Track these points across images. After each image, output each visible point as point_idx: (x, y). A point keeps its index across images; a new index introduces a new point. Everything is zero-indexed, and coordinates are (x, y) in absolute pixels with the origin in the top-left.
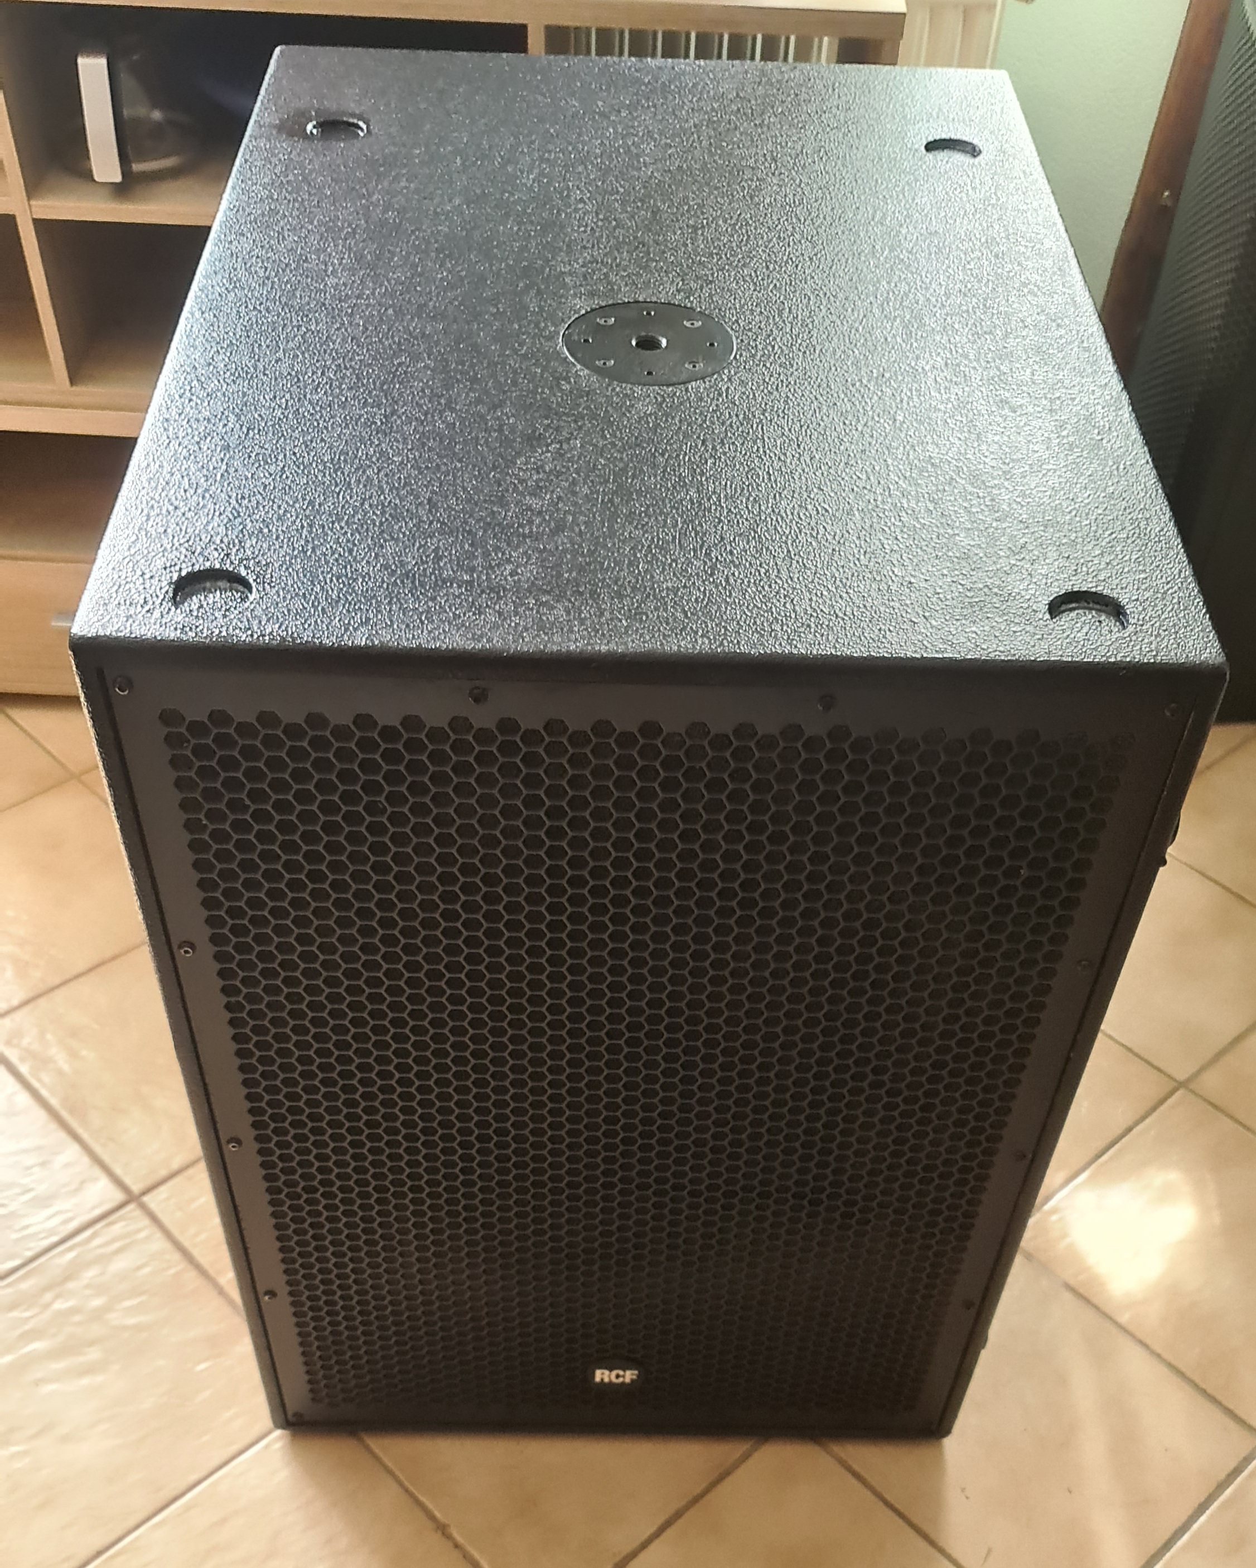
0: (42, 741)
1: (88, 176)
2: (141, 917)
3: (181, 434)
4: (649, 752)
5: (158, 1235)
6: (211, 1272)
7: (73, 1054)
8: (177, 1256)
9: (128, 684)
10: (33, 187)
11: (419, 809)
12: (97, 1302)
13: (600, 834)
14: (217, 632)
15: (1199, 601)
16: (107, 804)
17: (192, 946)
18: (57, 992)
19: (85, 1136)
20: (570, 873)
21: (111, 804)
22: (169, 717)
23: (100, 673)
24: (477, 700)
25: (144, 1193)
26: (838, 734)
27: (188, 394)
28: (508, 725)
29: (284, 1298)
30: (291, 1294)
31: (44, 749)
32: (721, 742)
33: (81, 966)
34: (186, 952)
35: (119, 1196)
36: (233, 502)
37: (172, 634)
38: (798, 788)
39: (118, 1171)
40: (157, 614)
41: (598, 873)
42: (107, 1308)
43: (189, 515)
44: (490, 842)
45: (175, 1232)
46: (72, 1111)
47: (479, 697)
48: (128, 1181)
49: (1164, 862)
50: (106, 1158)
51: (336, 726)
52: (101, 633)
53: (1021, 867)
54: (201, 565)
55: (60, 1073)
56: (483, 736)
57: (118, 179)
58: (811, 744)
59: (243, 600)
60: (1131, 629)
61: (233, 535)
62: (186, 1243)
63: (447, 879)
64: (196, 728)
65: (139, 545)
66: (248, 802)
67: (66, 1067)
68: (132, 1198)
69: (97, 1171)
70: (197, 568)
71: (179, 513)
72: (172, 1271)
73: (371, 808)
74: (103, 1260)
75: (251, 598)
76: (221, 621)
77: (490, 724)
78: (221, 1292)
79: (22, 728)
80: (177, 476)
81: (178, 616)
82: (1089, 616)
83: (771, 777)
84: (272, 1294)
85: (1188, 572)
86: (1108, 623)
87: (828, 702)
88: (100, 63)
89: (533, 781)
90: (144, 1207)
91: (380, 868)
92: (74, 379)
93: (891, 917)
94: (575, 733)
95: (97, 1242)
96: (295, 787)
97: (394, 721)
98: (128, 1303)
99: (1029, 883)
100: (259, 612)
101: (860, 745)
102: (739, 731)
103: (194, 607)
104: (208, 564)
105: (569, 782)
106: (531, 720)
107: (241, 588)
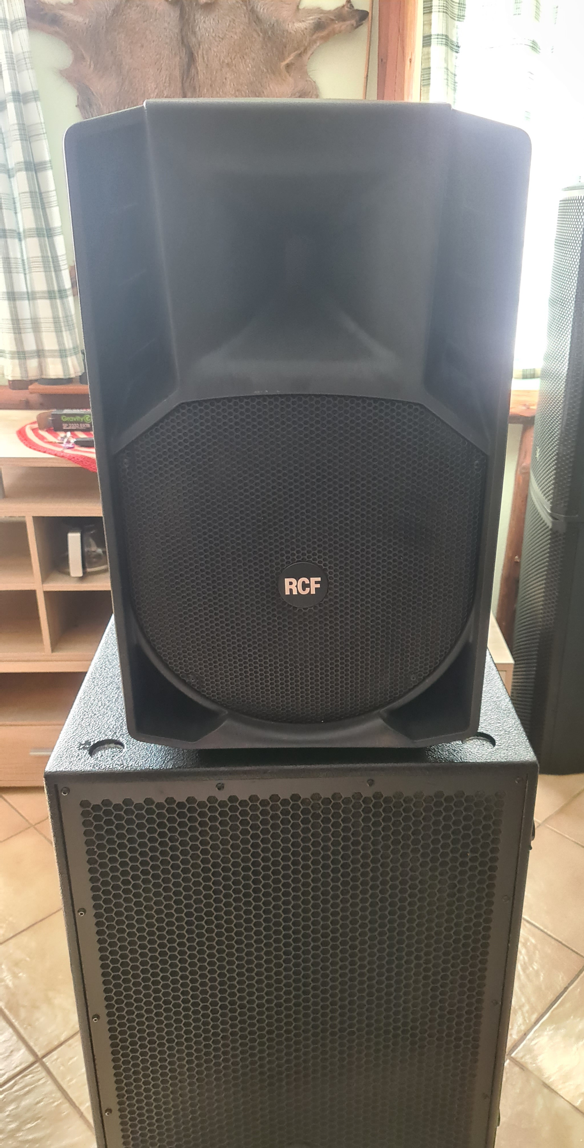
0: (18, 809)
1: (68, 574)
2: (61, 898)
3: (100, 683)
4: (295, 807)
5: (50, 1082)
6: (77, 1104)
7: (15, 976)
8: (59, 1094)
9: (68, 790)
10: (45, 578)
11: (193, 838)
12: (13, 1126)
13: (275, 845)
14: (108, 766)
15: (524, 735)
16: (51, 843)
17: (85, 912)
18: (10, 941)
19: (16, 1024)
20: (263, 864)
21: (54, 844)
22: (84, 804)
23: (56, 786)
24: (219, 789)
25: (44, 1056)
26: (377, 796)
27: (104, 667)
28: (233, 799)
29: (116, 1114)
30: (120, 1110)
31: (19, 813)
32: (326, 801)
33: (24, 926)
34: (82, 914)
35: (31, 1059)
36: (119, 710)
37: (88, 768)
38: (363, 820)
39: (32, 1044)
40: (83, 760)
41: (275, 863)
42: (18, 1129)
43: (100, 717)
44: (225, 851)
45: (59, 1079)
46: (10, 1010)
47: (220, 787)
48: (36, 1049)
49: (531, 848)
50: (26, 1036)
51: (158, 803)
52: (58, 770)
53: (467, 852)
54: (103, 738)
55: (7, 987)
56: (222, 804)
57: (81, 575)
58: (366, 800)
59: (121, 752)
60: (496, 747)
61: (118, 724)
62: (65, 1086)
63: (205, 870)
64: (96, 808)
65: (77, 732)
66: (116, 840)
67: (10, 984)
68: (38, 1060)
69: (20, 1044)
70: (101, 739)
71: (96, 716)
72: (56, 1104)
73: (172, 839)
74: (17, 1099)
75: (124, 750)
76: (110, 762)
77: (226, 799)
78: (82, 1115)
79: (9, 804)
80: (96, 701)
81: (92, 760)
82: (479, 742)
83: (350, 816)
84: (109, 1111)
85: (519, 722)
86: (487, 744)
87: (371, 782)
88: (78, 535)
89: (244, 823)
90: (44, 1065)
91: (175, 867)
92: (54, 649)
93: (412, 878)
94: (262, 800)
95: (16, 1088)
96: (138, 831)
97: (184, 800)
98: (29, 1126)
99: (473, 859)
100: (126, 757)
101: (387, 800)
102: (334, 796)
103: (99, 756)
104: (106, 738)
105: (261, 822)
106: (243, 796)
107: (120, 746)
